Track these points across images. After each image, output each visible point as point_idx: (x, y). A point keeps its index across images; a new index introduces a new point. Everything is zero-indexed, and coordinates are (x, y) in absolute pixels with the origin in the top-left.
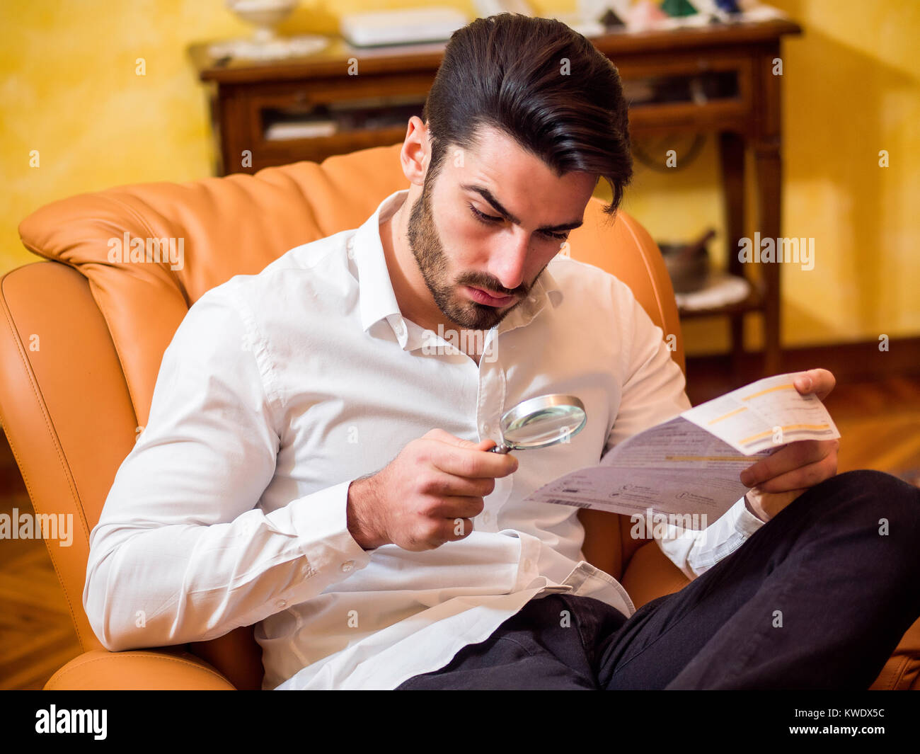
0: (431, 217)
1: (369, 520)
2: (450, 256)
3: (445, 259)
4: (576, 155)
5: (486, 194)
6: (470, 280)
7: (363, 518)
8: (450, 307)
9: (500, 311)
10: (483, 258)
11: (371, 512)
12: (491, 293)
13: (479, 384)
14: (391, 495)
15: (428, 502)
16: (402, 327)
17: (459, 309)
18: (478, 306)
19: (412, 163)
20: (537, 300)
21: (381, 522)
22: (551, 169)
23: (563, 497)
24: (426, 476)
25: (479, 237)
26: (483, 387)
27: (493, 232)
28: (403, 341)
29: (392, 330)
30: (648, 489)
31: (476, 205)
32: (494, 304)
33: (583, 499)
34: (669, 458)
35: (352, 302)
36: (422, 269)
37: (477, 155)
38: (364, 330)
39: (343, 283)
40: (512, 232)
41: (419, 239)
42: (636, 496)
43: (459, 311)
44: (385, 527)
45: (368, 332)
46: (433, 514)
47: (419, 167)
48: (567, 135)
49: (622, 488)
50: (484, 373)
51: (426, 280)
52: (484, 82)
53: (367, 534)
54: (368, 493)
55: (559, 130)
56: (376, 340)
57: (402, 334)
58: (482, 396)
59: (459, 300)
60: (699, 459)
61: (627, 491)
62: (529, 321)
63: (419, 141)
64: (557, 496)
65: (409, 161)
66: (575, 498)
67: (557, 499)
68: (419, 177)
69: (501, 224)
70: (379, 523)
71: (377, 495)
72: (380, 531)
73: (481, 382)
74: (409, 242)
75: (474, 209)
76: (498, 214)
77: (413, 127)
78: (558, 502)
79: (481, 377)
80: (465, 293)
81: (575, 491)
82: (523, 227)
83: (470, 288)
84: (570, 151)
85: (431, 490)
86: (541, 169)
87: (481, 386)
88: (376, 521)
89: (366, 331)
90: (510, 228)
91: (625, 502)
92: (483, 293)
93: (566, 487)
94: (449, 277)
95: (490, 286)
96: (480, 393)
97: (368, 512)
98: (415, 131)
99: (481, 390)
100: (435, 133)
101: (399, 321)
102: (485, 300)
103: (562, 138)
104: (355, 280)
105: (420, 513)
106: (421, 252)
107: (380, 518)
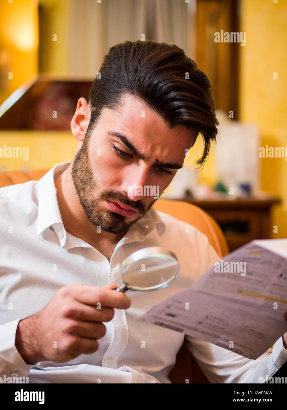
0: (87, 156)
1: (30, 342)
2: (98, 180)
3: (95, 181)
4: (182, 110)
5: (124, 139)
6: (108, 196)
7: (26, 340)
8: (94, 215)
9: (127, 221)
10: (118, 181)
11: (32, 337)
12: (122, 205)
13: (109, 273)
14: (46, 323)
15: (69, 323)
16: (63, 234)
17: (99, 216)
18: (114, 215)
19: (78, 127)
20: (149, 227)
21: (38, 343)
22: (166, 123)
23: (165, 320)
24: (68, 305)
25: (117, 167)
26: (112, 275)
27: (126, 165)
28: (63, 242)
29: (56, 236)
30: (222, 320)
31: (117, 145)
32: (124, 213)
33: (178, 324)
34: (240, 292)
35: (33, 218)
36: (78, 193)
37: (121, 113)
38: (39, 233)
39: (28, 206)
40: (139, 165)
41: (79, 173)
42: (214, 326)
43: (100, 217)
44: (40, 346)
45: (41, 236)
46: (72, 332)
47: (82, 130)
48: (178, 97)
49: (205, 318)
50: (113, 266)
51: (81, 200)
52: (127, 68)
53: (28, 351)
54: (31, 324)
55: (173, 94)
56: (46, 241)
57: (62, 237)
58: (111, 281)
59: (101, 210)
60: (260, 296)
61: (209, 321)
62: (143, 239)
63: (83, 113)
64: (161, 319)
65: (76, 126)
66: (173, 322)
67: (162, 321)
68: (82, 135)
69: (132, 159)
70: (37, 344)
71: (36, 324)
72: (37, 349)
73: (111, 271)
74: (72, 177)
75: (115, 148)
76: (130, 152)
77: (81, 105)
78: (161, 325)
79: (111, 269)
80: (105, 204)
81: (173, 316)
82: (145, 162)
83: (108, 201)
84: (180, 107)
85: (71, 315)
86: (160, 122)
87: (111, 274)
88: (35, 342)
89: (40, 235)
90: (137, 163)
91: (206, 330)
92: (116, 204)
93: (168, 311)
94: (95, 194)
95: (121, 200)
96: (110, 279)
97: (30, 336)
98: (82, 107)
99: (110, 276)
100: (93, 105)
101: (62, 228)
102: (118, 210)
103: (174, 99)
104: (36, 206)
105: (63, 331)
106: (78, 182)
107: (37, 340)
